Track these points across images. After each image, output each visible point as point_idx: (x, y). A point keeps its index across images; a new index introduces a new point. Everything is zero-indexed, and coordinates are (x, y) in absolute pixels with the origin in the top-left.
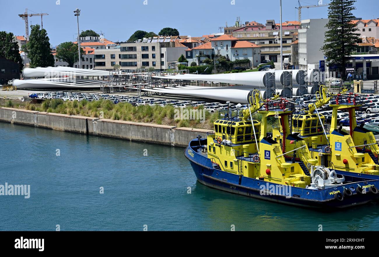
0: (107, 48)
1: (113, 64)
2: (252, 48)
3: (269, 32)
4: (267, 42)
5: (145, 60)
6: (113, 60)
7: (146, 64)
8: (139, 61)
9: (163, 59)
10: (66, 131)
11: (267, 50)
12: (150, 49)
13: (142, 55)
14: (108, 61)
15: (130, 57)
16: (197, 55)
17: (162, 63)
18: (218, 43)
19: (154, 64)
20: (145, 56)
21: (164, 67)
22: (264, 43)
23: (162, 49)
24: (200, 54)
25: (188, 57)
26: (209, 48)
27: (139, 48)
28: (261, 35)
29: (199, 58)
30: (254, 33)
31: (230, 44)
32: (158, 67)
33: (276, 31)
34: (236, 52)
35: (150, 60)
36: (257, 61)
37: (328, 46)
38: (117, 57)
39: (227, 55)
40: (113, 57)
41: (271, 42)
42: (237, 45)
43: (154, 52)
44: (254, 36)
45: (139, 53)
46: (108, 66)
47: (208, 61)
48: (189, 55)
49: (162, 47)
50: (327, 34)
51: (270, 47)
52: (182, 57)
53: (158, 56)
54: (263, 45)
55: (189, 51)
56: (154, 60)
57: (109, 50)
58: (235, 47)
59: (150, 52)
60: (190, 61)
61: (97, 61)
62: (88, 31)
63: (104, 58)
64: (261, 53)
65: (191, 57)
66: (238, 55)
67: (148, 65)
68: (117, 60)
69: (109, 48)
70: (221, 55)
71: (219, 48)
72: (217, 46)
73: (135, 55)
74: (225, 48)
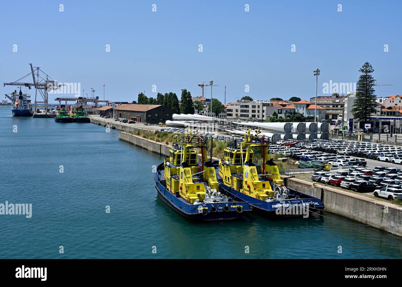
0: (235, 105)
1: (237, 115)
2: (319, 109)
3: (333, 100)
4: (331, 106)
5: (254, 114)
6: (237, 113)
7: (254, 116)
8: (250, 114)
9: (264, 114)
10: (153, 152)
11: (331, 111)
12: (257, 107)
13: (252, 110)
14: (234, 113)
15: (245, 111)
16: (284, 112)
17: (263, 116)
18: (298, 105)
19: (258, 116)
20: (254, 111)
21: (264, 119)
22: (329, 107)
23: (264, 107)
24: (286, 111)
25: (279, 113)
26: (292, 108)
27: (250, 106)
28: (328, 102)
29: (285, 114)
30: (323, 100)
31: (305, 106)
32: (260, 118)
33: (338, 100)
34: (309, 111)
35: (256, 114)
36: (322, 118)
37: (355, 110)
38: (239, 111)
39: (303, 113)
40: (237, 111)
41: (333, 106)
42: (310, 107)
43: (259, 109)
44: (324, 102)
45: (250, 109)
46: (234, 116)
47: (289, 116)
48: (280, 112)
49: (264, 106)
50: (355, 101)
51: (333, 110)
52: (275, 112)
53: (261, 111)
54: (328, 108)
55: (280, 109)
56: (258, 114)
57: (236, 107)
58: (308, 108)
59: (257, 109)
60: (279, 115)
61: (228, 113)
62: (246, 97)
63: (232, 111)
64: (326, 113)
65: (281, 113)
66: (309, 113)
67: (255, 117)
68: (239, 113)
69: (236, 105)
70: (299, 113)
71: (299, 109)
72: (297, 107)
73: (248, 110)
74: (302, 108)
